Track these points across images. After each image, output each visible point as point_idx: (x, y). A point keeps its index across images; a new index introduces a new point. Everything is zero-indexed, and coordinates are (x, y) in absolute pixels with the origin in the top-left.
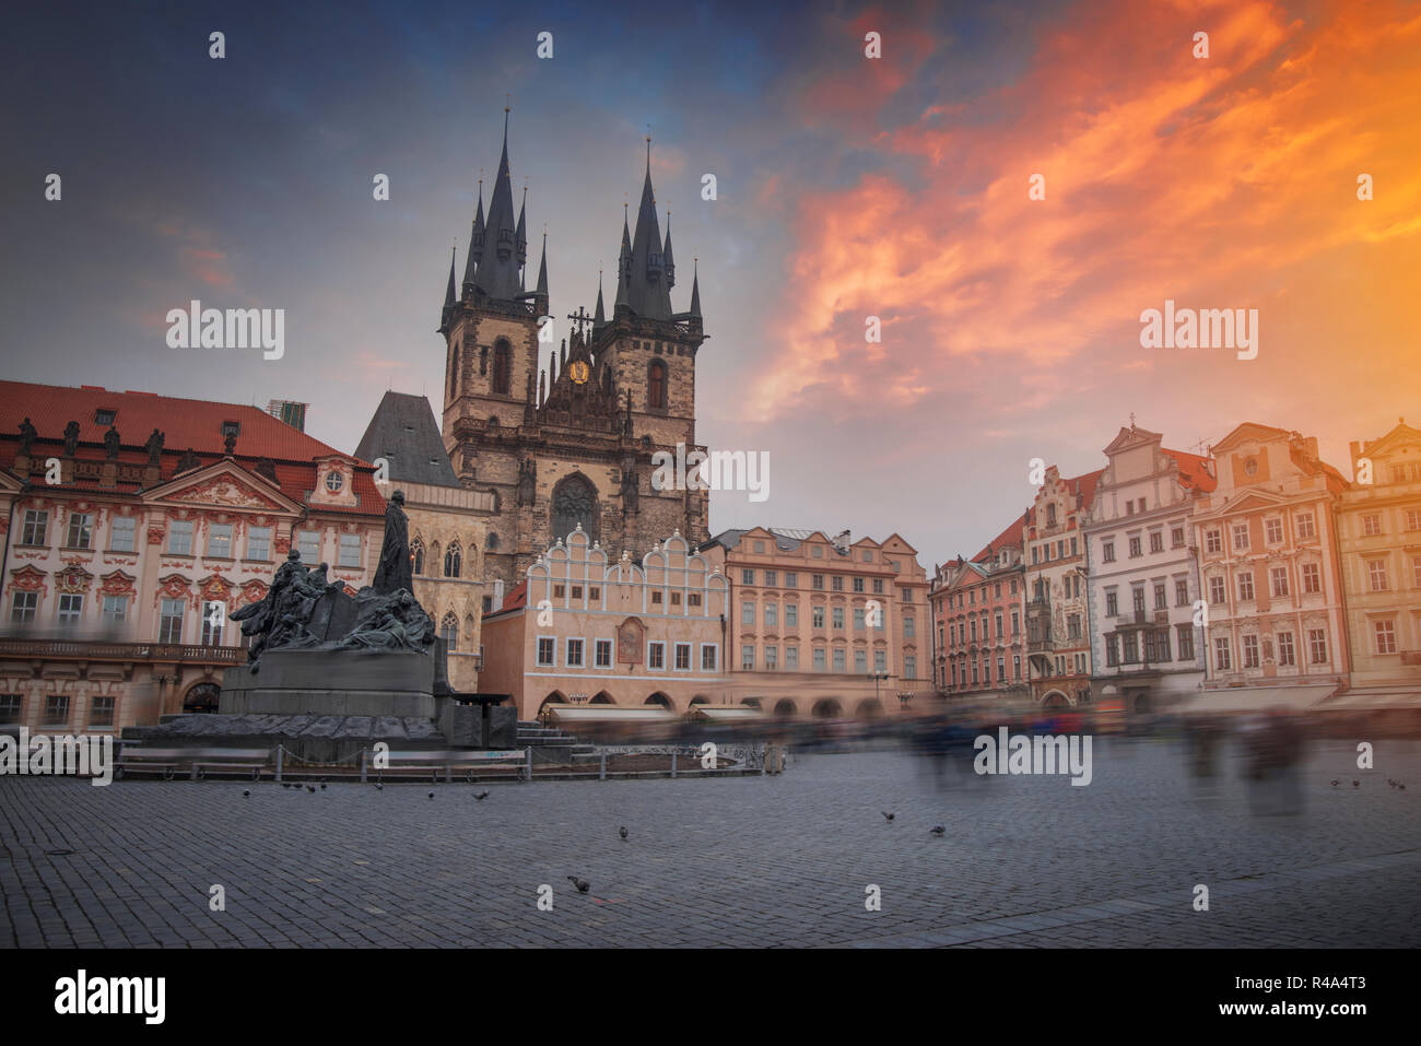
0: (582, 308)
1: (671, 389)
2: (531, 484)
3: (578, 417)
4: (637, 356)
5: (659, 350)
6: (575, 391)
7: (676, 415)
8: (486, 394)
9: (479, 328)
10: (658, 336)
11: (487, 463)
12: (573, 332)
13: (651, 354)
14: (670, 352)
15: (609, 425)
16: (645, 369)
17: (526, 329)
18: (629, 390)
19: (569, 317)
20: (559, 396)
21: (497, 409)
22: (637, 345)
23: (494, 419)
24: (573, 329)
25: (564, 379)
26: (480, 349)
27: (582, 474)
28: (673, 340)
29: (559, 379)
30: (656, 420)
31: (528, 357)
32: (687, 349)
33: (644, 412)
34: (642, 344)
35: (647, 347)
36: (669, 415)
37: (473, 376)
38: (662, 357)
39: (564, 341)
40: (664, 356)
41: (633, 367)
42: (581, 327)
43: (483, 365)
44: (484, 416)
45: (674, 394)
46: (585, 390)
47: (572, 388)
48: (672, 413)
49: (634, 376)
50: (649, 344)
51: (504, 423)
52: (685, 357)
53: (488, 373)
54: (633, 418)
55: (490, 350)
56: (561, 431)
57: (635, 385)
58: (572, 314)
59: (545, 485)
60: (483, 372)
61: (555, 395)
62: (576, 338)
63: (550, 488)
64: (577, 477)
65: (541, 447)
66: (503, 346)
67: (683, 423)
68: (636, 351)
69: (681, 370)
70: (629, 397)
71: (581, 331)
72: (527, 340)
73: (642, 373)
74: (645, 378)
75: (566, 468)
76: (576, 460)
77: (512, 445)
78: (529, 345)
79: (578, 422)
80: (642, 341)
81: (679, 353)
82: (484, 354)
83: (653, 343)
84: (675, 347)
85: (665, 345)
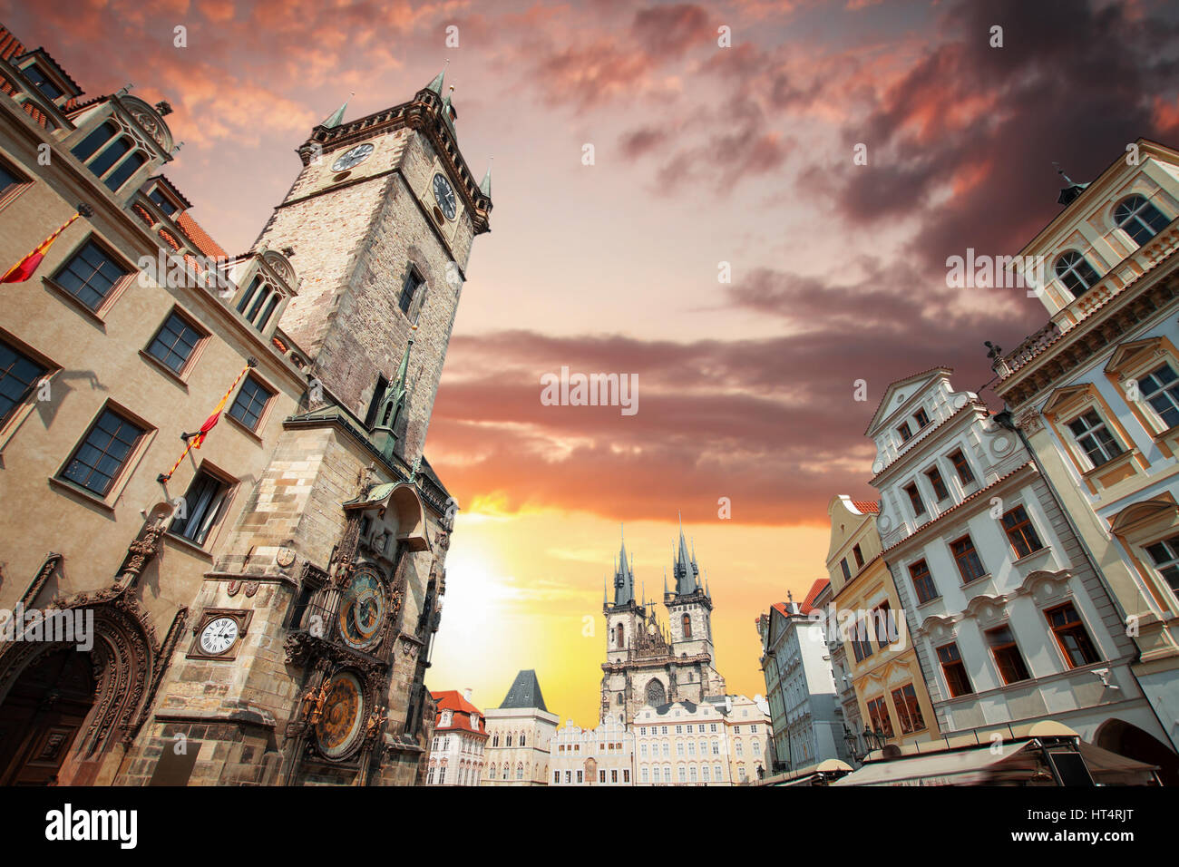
1: (692, 628)
3: (653, 651)
4: (675, 615)
5: (685, 609)
6: (651, 638)
7: (696, 639)
8: (615, 649)
9: (610, 621)
10: (683, 603)
13: (682, 612)
14: (690, 609)
15: (667, 652)
16: (680, 620)
17: (628, 616)
20: (644, 643)
21: (619, 655)
22: (675, 610)
23: (619, 660)
26: (611, 630)
27: (656, 678)
28: (691, 603)
30: (688, 644)
31: (631, 629)
32: (698, 605)
33: (681, 641)
34: (677, 609)
35: (680, 609)
37: (610, 642)
40: (688, 612)
42: (652, 608)
44: (615, 660)
45: (695, 628)
47: (649, 638)
48: (694, 639)
51: (623, 661)
52: (699, 610)
53: (615, 640)
54: (674, 646)
55: (615, 629)
56: (647, 659)
57: (676, 629)
59: (639, 687)
60: (613, 640)
63: (644, 687)
64: (655, 680)
65: (636, 669)
66: (621, 625)
69: (697, 616)
72: (629, 621)
74: (680, 624)
75: (648, 676)
76: (653, 672)
77: (624, 671)
78: (630, 623)
79: (653, 653)
80: (677, 607)
81: (695, 607)
82: (613, 631)
83: (682, 607)
84: (693, 605)
85: (688, 606)
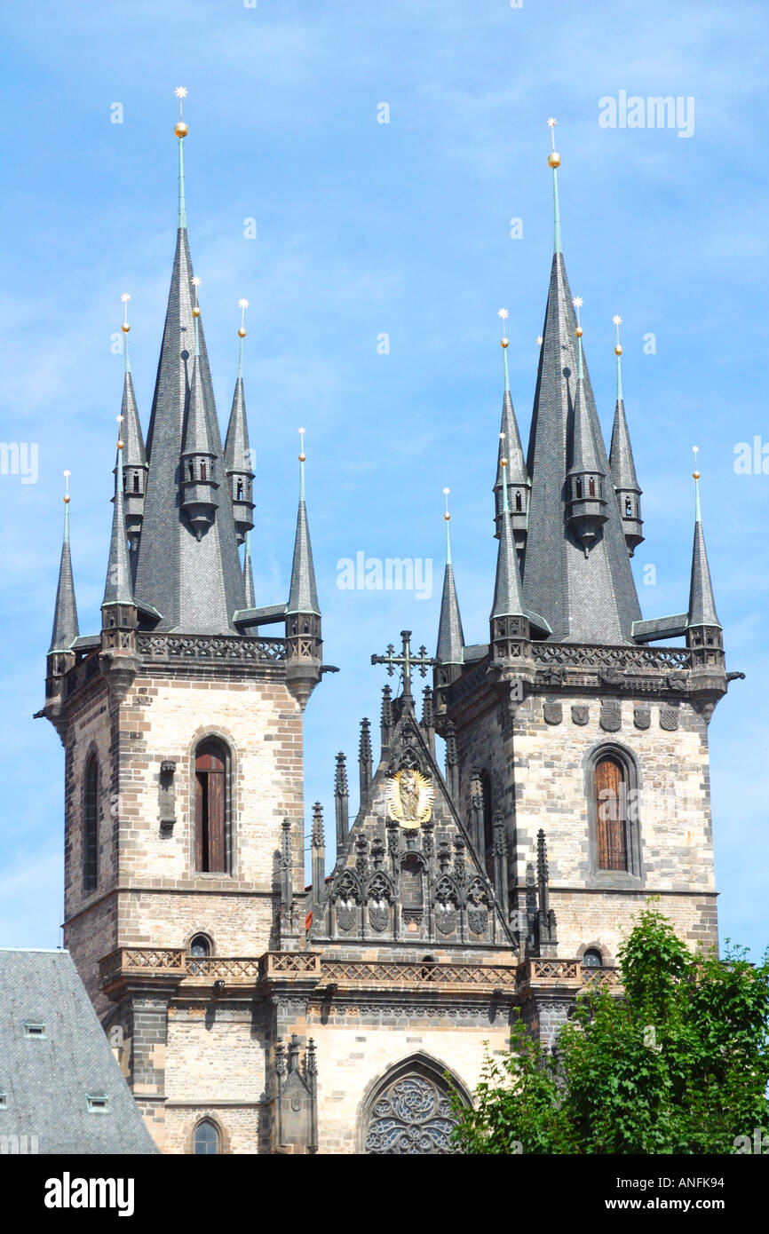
0: (406, 635)
1: (648, 820)
2: (304, 1098)
3: (412, 914)
4: (555, 742)
5: (610, 723)
6: (402, 846)
7: (665, 885)
8: (178, 877)
9: (148, 713)
10: (609, 689)
11: (191, 1052)
12: (386, 699)
13: (593, 735)
14: (642, 724)
16: (580, 774)
17: (269, 704)
18: (541, 835)
19: (376, 660)
20: (361, 864)
21: (207, 915)
22: (553, 719)
23: (201, 941)
24: (387, 690)
25: (369, 820)
26: (155, 768)
27: (432, 1062)
28: (647, 694)
29: (359, 822)
31: (278, 776)
32: (685, 709)
33: (582, 885)
34: (567, 713)
35: (580, 719)
36: (648, 886)
37: (143, 835)
38: (619, 738)
39: (365, 724)
40: (626, 736)
41: (547, 772)
42: (406, 682)
43: (166, 806)
44: (177, 937)
45: (659, 830)
46: (428, 842)
47: (393, 841)
48: (653, 881)
49: (550, 795)
50: (586, 709)
51: (224, 948)
52: (681, 733)
53: (178, 828)
54: (554, 902)
55: (179, 767)
57: (555, 817)
58: (382, 653)
59: (338, 1096)
60: (166, 828)
61: (351, 863)
62: (396, 709)
63: (354, 1100)
64: (422, 1067)
65: (324, 1000)
66: (213, 754)
67: (688, 903)
68: (551, 729)
69: (673, 768)
70: (542, 852)
71: (406, 693)
72: (274, 731)
73: (573, 786)
74: (580, 796)
75: (390, 1047)
76: (413, 1023)
77: (251, 1003)
78: (277, 745)
79: (413, 926)
80: (567, 705)
81: (668, 725)
82: (166, 777)
83: (595, 706)
84: (655, 710)
85: (627, 708)
